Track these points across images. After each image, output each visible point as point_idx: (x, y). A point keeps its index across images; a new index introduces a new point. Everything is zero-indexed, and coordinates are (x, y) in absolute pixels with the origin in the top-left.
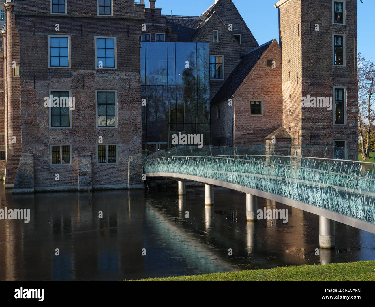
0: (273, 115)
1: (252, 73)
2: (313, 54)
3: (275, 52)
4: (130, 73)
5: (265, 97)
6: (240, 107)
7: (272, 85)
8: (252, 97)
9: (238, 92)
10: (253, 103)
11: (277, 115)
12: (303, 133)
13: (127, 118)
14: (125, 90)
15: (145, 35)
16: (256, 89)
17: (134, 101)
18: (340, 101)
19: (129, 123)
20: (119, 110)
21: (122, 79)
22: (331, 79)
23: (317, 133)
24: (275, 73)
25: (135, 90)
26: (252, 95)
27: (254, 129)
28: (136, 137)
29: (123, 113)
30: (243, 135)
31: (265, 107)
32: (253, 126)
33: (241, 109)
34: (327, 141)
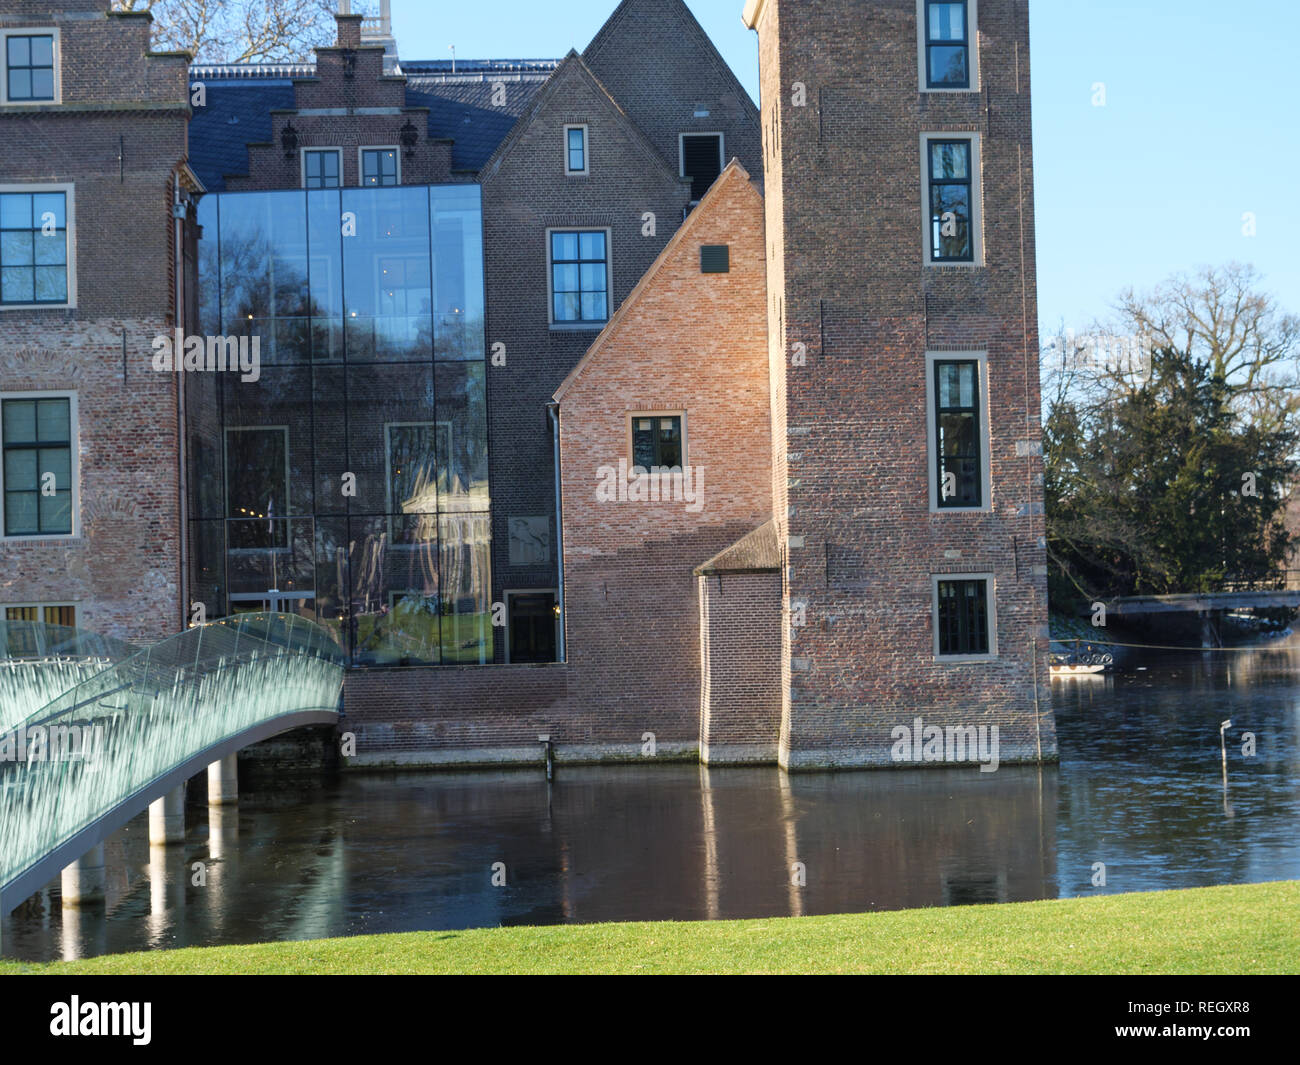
0: (729, 474)
1: (637, 304)
2: (835, 221)
3: (738, 211)
4: (129, 324)
5: (693, 401)
6: (584, 445)
7: (724, 350)
8: (637, 400)
9: (578, 383)
10: (645, 426)
11: (747, 475)
12: (797, 549)
13: (118, 501)
14: (108, 388)
15: (318, 155)
16: (655, 370)
17: (147, 431)
18: (967, 410)
19: (125, 519)
20: (88, 468)
21: (96, 348)
22: (917, 320)
23: (856, 548)
24: (739, 298)
25: (151, 389)
26: (638, 394)
27: (645, 533)
28: (156, 574)
29: (100, 482)
30: (598, 558)
31: (696, 441)
32: (644, 520)
33: (589, 453)
34: (901, 580)
